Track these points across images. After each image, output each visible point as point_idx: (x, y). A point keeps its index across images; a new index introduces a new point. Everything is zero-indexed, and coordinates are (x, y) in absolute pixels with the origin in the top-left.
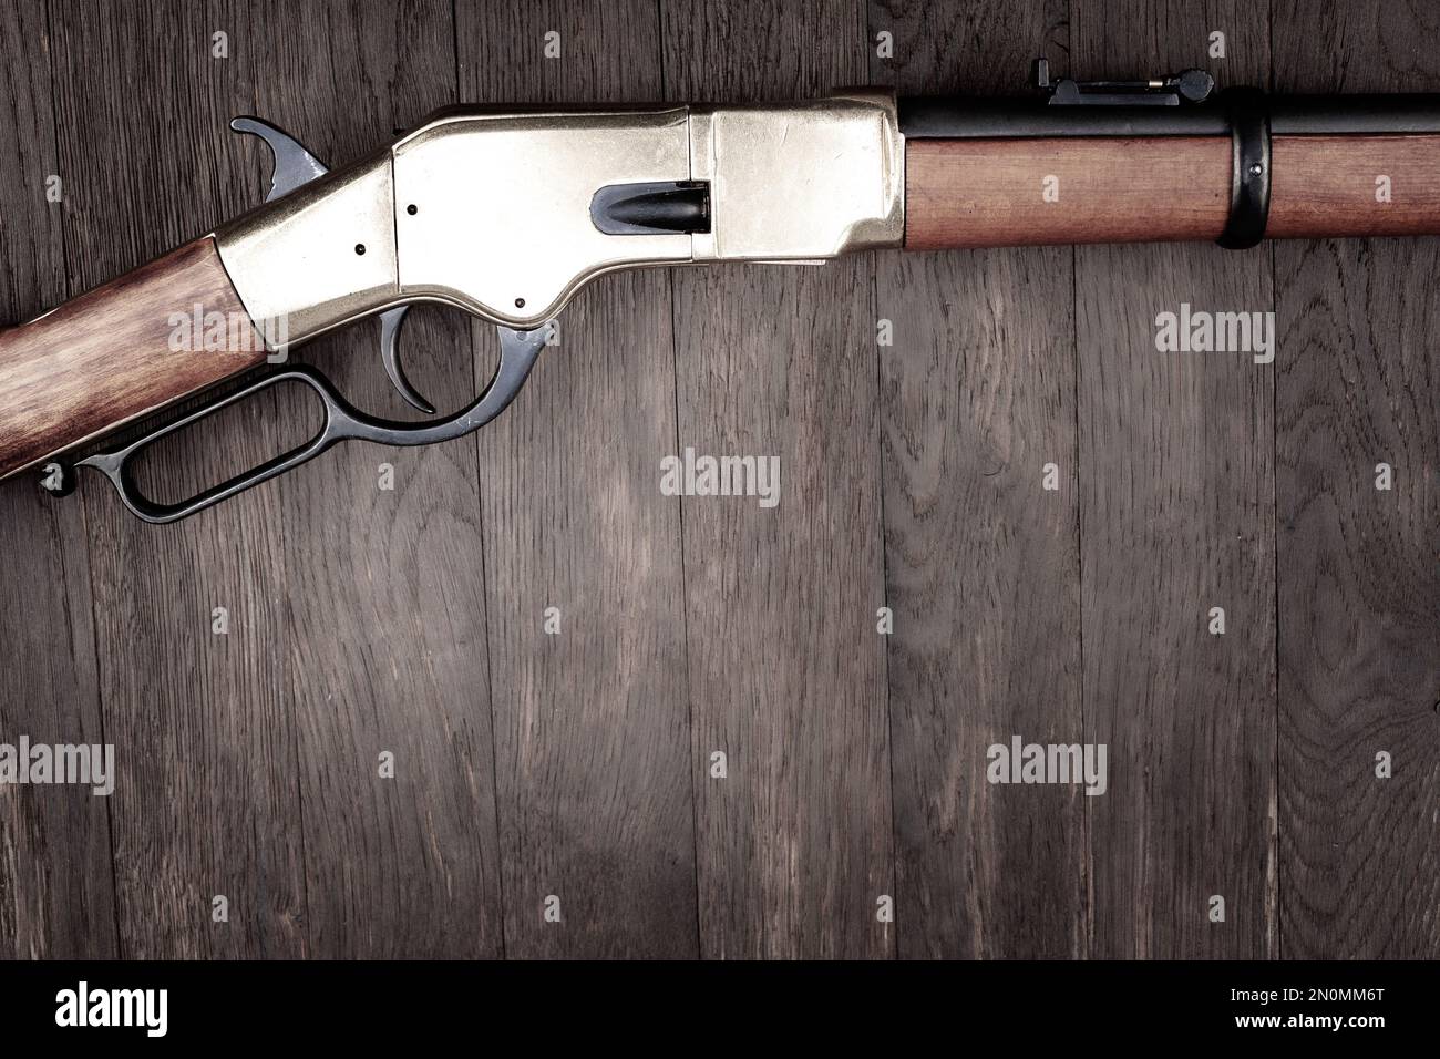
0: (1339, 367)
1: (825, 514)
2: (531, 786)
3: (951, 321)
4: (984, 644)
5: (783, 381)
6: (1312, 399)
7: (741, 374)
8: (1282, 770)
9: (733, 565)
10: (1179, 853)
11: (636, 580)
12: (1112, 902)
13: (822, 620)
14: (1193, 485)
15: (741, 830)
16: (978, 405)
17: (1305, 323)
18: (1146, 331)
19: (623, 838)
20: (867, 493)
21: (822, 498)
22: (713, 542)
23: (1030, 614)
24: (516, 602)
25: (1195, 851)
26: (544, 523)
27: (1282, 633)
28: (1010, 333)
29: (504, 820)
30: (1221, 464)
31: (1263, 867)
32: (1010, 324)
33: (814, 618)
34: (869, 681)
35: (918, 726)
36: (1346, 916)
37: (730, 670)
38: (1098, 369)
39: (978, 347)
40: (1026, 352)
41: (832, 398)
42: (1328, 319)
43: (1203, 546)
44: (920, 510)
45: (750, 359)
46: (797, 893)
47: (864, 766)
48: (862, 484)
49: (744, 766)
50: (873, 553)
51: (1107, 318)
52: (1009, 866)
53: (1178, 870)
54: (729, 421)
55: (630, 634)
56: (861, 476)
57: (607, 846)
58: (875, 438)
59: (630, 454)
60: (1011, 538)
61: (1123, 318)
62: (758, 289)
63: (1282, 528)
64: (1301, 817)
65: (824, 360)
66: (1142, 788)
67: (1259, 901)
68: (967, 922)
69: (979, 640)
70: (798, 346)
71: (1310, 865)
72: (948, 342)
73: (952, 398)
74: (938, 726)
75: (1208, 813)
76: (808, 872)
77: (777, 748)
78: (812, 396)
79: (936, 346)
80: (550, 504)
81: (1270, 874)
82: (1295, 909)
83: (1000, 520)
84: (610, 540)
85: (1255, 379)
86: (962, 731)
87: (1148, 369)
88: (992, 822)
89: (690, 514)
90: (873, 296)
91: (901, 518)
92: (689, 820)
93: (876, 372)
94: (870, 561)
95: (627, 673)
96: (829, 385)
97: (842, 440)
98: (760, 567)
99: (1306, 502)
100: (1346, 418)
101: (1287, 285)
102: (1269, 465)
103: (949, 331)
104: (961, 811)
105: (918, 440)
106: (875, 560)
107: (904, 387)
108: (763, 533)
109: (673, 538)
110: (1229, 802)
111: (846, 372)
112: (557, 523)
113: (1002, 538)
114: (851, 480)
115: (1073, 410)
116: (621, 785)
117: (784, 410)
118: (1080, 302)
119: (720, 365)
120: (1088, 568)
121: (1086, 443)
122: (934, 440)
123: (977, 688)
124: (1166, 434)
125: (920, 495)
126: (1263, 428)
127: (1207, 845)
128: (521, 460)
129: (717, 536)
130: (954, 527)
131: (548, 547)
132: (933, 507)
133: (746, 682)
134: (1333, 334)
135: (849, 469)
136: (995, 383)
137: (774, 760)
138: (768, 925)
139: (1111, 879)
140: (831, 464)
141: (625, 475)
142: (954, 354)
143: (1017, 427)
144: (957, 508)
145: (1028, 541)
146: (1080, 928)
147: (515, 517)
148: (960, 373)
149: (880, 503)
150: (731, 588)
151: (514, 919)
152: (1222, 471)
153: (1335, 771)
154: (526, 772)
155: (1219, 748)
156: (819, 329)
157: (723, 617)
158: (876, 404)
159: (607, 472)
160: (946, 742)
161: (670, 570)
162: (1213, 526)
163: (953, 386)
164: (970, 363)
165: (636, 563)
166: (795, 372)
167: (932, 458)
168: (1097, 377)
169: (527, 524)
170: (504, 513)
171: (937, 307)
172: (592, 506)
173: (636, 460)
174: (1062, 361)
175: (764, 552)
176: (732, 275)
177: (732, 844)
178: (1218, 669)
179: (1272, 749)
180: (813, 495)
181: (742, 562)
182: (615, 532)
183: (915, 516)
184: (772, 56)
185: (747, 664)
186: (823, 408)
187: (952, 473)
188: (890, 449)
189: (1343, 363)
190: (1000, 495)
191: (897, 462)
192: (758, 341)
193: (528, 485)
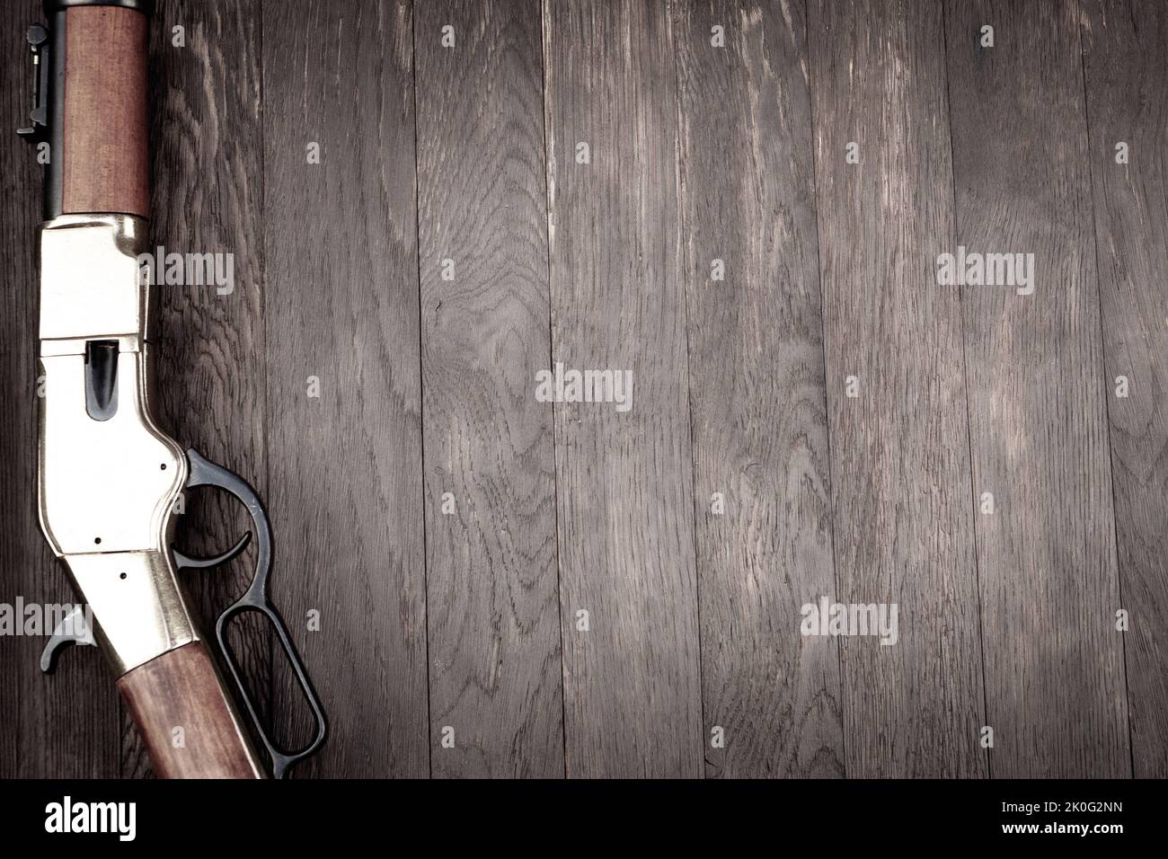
0: (512, 541)
1: (869, 436)
2: (1071, 243)
3: (783, 571)
4: (756, 346)
5: (900, 530)
6: (530, 519)
7: (929, 534)
8: (546, 259)
9: (932, 399)
10: (617, 201)
11: (1000, 389)
12: (663, 165)
13: (870, 362)
14: (612, 458)
15: (923, 213)
16: (764, 513)
17: (537, 571)
18: (648, 566)
19: (1005, 207)
20: (839, 451)
21: (871, 447)
22: (946, 416)
23: (724, 367)
24: (1083, 373)
25: (605, 201)
26: (1065, 428)
27: (548, 355)
28: (742, 563)
29: (1090, 219)
30: (593, 474)
31: (558, 191)
32: (742, 570)
33: (875, 364)
34: (836, 319)
35: (801, 288)
36: (499, 156)
37: (933, 326)
38: (681, 538)
39: (764, 554)
40: (731, 550)
41: (865, 517)
42: (521, 574)
43: (604, 415)
44: (802, 439)
45: (924, 544)
46: (884, 169)
47: (838, 259)
48: (843, 458)
49: (922, 258)
50: (835, 408)
51: (675, 575)
52: (735, 189)
53: (617, 188)
54: (936, 501)
55: (1003, 350)
56: (844, 463)
57: (1017, 201)
58: (835, 489)
59: (1006, 476)
60: (739, 419)
61: (664, 575)
62: (918, 593)
63: (549, 428)
64: (532, 226)
65: (872, 544)
66: (643, 245)
67: (560, 166)
68: (763, 148)
69: (759, 349)
70: (890, 553)
71: (525, 192)
72: (785, 557)
73: (782, 517)
74: (787, 288)
75: (597, 228)
76: (876, 184)
77: (899, 271)
78: (880, 518)
80: (1061, 442)
81: (552, 186)
82: (534, 161)
83: (746, 433)
84: (1018, 417)
85: (572, 533)
86: (770, 284)
87: (646, 539)
88: (748, 220)
89: (963, 435)
90: (838, 588)
91: (816, 434)
92: (960, 219)
93: (835, 536)
94: (836, 403)
95: (1005, 323)
96: (867, 526)
97: (858, 488)
98: (914, 398)
99: (533, 447)
100: (507, 506)
101: (550, 599)
102: (560, 472)
103: (784, 564)
104: (769, 228)
105: (805, 488)
106: (833, 404)
107: (815, 526)
108: (912, 422)
109: (974, 419)
110: (582, 236)
111: (856, 536)
112: (1055, 429)
113: (745, 419)
114: (851, 460)
115: (697, 510)
116: (1008, 244)
117: (899, 509)
118: (694, 585)
119: (944, 540)
120: (684, 400)
121: (687, 486)
122: (794, 490)
123: (760, 315)
124: (632, 494)
125: (803, 450)
126: (564, 499)
127: (597, 206)
128: (1081, 472)
129: (944, 419)
130: (778, 428)
131: (1062, 412)
132: (794, 441)
133: (922, 317)
134: (517, 564)
135: (853, 468)
136: (752, 528)
137: (900, 264)
138: (903, 146)
139: (664, 181)
140: (865, 471)
141: (1009, 464)
142: (781, 549)
143: (736, 496)
144: (777, 441)
145: (727, 418)
146: (684, 146)
147: (1085, 432)
148: (776, 535)
149: (830, 444)
150: (933, 383)
151: (1082, 148)
152: (592, 468)
153: (508, 258)
154: (1075, 253)
155: (591, 275)
156: (875, 565)
157: (939, 362)
158: (835, 513)
159: (1022, 464)
160: (781, 276)
161: (976, 396)
162: (598, 429)
163: (781, 525)
164: (769, 542)
165: (1000, 400)
166: (892, 535)
167: (795, 475)
168: (681, 533)
169: (1077, 427)
170: (1093, 435)
171: (794, 581)
172: (1032, 440)
173: (1002, 474)
174: (705, 544)
175: (911, 410)
176: (936, 603)
177: (930, 204)
178: (592, 329)
179: (553, 273)
180: (878, 449)
181: (926, 402)
182: (1015, 422)
183: (806, 435)
184: (912, 755)
185: (921, 330)
186: (871, 510)
187: (781, 465)
188: (824, 482)
189: (510, 544)
190: (747, 450)
191: (819, 473)
192: (918, 557)
193: (1077, 454)
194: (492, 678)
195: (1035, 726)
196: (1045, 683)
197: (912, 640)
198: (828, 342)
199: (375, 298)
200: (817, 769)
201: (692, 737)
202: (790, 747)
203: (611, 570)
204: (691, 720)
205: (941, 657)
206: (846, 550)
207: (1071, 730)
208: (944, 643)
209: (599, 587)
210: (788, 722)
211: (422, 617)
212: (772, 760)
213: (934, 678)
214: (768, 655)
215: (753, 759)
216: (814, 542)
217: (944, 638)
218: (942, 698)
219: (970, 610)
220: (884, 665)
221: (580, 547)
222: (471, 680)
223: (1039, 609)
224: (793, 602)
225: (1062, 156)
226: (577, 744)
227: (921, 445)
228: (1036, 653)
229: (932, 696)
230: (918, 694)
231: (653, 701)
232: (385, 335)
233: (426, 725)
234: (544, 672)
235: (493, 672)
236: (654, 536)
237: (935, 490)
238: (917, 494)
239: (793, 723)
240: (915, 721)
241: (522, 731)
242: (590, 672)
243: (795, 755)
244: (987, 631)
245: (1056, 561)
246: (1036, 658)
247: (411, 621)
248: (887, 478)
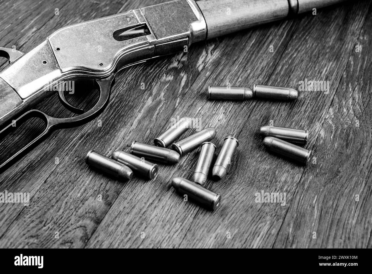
2: (268, 218)
4: (79, 192)
13: (128, 225)
19: (241, 188)
23: (56, 195)
33: (131, 226)
34: (125, 199)
37: (172, 223)
50: (96, 237)
52: (116, 130)
57: (249, 188)
60: (45, 220)
69: (79, 195)
88: (113, 144)
95: (212, 239)
113: (48, 222)
123: (90, 181)
133: (169, 217)
145: (40, 217)
151: (295, 180)
154: (268, 222)
157: (165, 241)
183: (72, 243)
185: (165, 222)
198: (114, 206)
225: (283, 179)
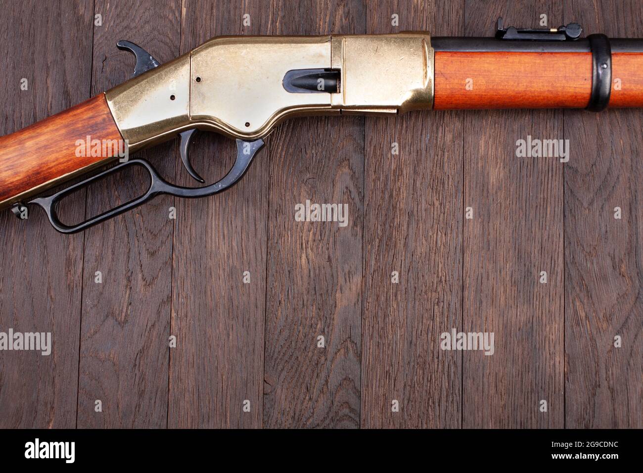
0: (143, 222)
1: (393, 163)
3: (327, 253)
5: (410, 229)
7: (430, 234)
8: (179, 31)
9: (439, 139)
11: (487, 135)
15: (441, 9)
17: (158, 244)
18: (233, 244)
20: (371, 172)
21: (394, 171)
22: (448, 151)
24: (548, 127)
26: (532, 165)
28: (298, 246)
32: (298, 251)
38: (257, 227)
39: (314, 241)
40: (292, 237)
41: (386, 219)
42: (148, 245)
44: (346, 162)
45: (426, 240)
48: (374, 177)
51: (252, 252)
54: (437, 211)
56: (374, 181)
58: (366, 199)
59: (488, 197)
61: (244, 252)
62: (420, 275)
64: (171, 8)
65: (390, 238)
70: (402, 246)
72: (329, 244)
75: (214, 11)
78: (397, 221)
79: (335, 242)
80: (529, 174)
83: (308, 156)
84: (499, 155)
85: (183, 218)
87: (233, 225)
89: (459, 166)
90: (364, 268)
91: (356, 159)
92: (467, 15)
93: (364, 232)
94: (372, 139)
96: (387, 226)
97: (383, 198)
98: (426, 138)
101: (166, 263)
102: (178, 177)
103: (328, 249)
104: (333, 15)
105: (346, 197)
106: (369, 139)
107: (351, 223)
108: (423, 155)
109: (468, 154)
110: (204, 16)
111: (379, 232)
112: (525, 164)
114: (379, 179)
115: (270, 208)
117: (410, 215)
118: (265, 260)
119: (441, 238)
121: (264, 191)
122: (338, 197)
125: (346, 170)
128: (542, 196)
129: (446, 154)
130: (330, 154)
132: (340, 165)
134: (145, 238)
135: (380, 184)
140: (388, 187)
141: (490, 187)
142: (326, 238)
144: (329, 163)
147: (547, 169)
148: (324, 228)
149: (366, 167)
153: (154, 29)
156: (391, 253)
158: (365, 215)
159: (499, 188)
161: (470, 139)
162: (207, 149)
163: (327, 222)
164: (318, 233)
165: (487, 143)
166: (404, 233)
167: (339, 187)
168: (258, 223)
170: (552, 170)
171: (333, 261)
172: (508, 172)
173: (485, 194)
174: (274, 232)
175: (423, 146)
176: (433, 282)
177: (446, 2)
179: (183, 41)
180: (398, 173)
181: (435, 141)
182: (497, 158)
184: (408, 388)
186: (391, 215)
187: (330, 180)
188: (359, 193)
189: (142, 224)
190: (307, 168)
191: (356, 186)
192: (422, 249)
193: (539, 184)
194: (124, 314)
195: (496, 374)
196: (506, 342)
197: (414, 307)
199: (63, 53)
200: (340, 393)
201: (256, 364)
202: (323, 375)
203: (209, 246)
204: (256, 352)
205: (433, 320)
206: (371, 242)
207: (522, 378)
208: (436, 310)
209: (199, 257)
210: (323, 359)
211: (80, 270)
212: (310, 384)
213: (427, 334)
214: (313, 311)
215: (297, 382)
216: (349, 235)
217: (436, 307)
218: (432, 349)
219: (456, 288)
220: (393, 323)
221: (188, 229)
222: (111, 314)
223: (505, 291)
224: (332, 275)
226: (177, 363)
227: (428, 171)
228: (501, 322)
229: (425, 347)
230: (416, 345)
231: (231, 337)
232: (68, 79)
233: (77, 343)
234: (159, 312)
235: (125, 310)
236: (239, 224)
237: (437, 203)
238: (424, 205)
239: (326, 359)
240: (412, 364)
241: (142, 351)
242: (189, 314)
243: (327, 381)
244: (467, 304)
245: (519, 257)
246: (501, 326)
247: (72, 272)
248: (404, 194)
